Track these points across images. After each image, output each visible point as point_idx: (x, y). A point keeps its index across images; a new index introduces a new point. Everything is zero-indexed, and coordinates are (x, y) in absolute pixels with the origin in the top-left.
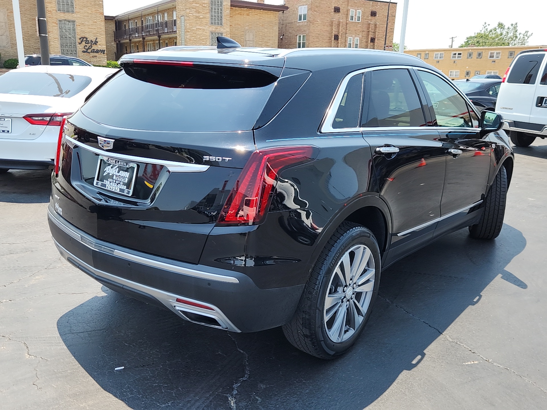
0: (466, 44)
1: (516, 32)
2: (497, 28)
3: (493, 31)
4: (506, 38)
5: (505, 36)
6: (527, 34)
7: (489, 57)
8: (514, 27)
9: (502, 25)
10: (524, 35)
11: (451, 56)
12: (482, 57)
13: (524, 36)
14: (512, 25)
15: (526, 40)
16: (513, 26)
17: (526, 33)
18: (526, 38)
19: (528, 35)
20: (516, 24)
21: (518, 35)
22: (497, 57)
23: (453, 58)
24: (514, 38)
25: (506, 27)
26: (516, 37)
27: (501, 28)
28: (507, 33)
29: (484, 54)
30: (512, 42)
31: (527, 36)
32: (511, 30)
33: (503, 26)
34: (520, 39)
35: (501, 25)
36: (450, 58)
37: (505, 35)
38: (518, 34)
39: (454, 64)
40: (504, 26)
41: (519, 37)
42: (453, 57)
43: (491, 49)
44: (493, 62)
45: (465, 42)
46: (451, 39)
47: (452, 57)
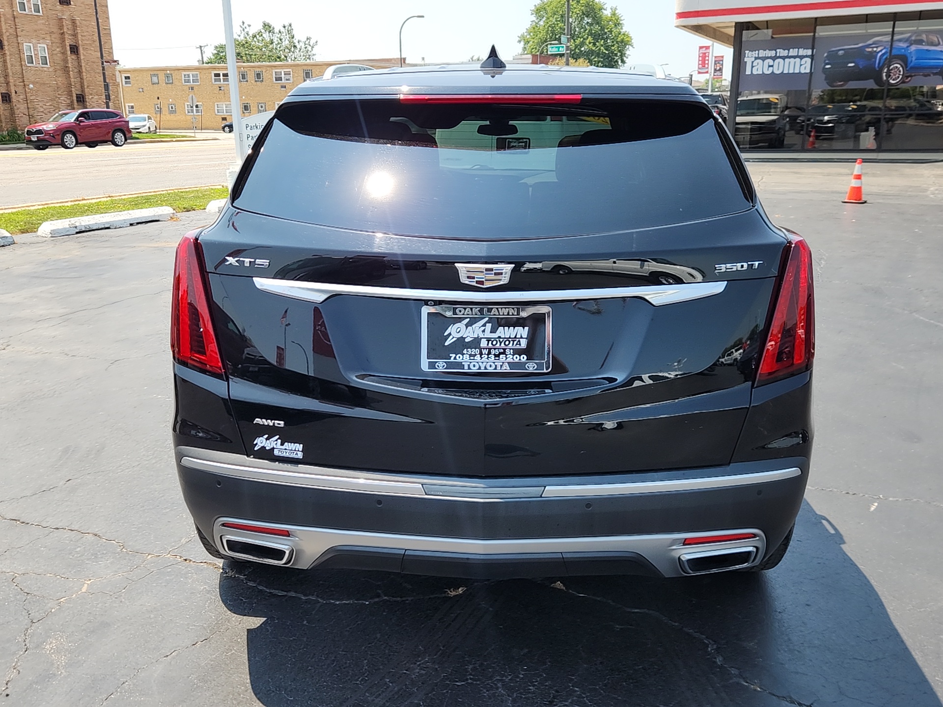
0: (216, 58)
1: (293, 38)
2: (263, 31)
3: (258, 36)
4: (280, 47)
5: (279, 46)
6: (309, 42)
7: (274, 79)
8: (288, 31)
9: (270, 27)
10: (305, 44)
11: (211, 78)
12: (264, 80)
13: (306, 45)
14: (284, 27)
15: (311, 52)
16: (286, 28)
17: (309, 40)
18: (310, 48)
19: (311, 44)
20: (290, 25)
21: (297, 44)
22: (287, 80)
23: (215, 81)
24: (293, 49)
25: (276, 30)
26: (295, 46)
27: (270, 32)
28: (281, 40)
29: (265, 75)
30: (290, 55)
31: (310, 45)
32: (284, 34)
33: (271, 29)
34: (302, 50)
35: (267, 27)
36: (211, 81)
37: (277, 43)
38: (296, 41)
39: (220, 91)
40: (274, 28)
41: (298, 47)
42: (216, 80)
43: (275, 67)
44: (282, 87)
45: (214, 55)
46: (199, 50)
47: (213, 81)
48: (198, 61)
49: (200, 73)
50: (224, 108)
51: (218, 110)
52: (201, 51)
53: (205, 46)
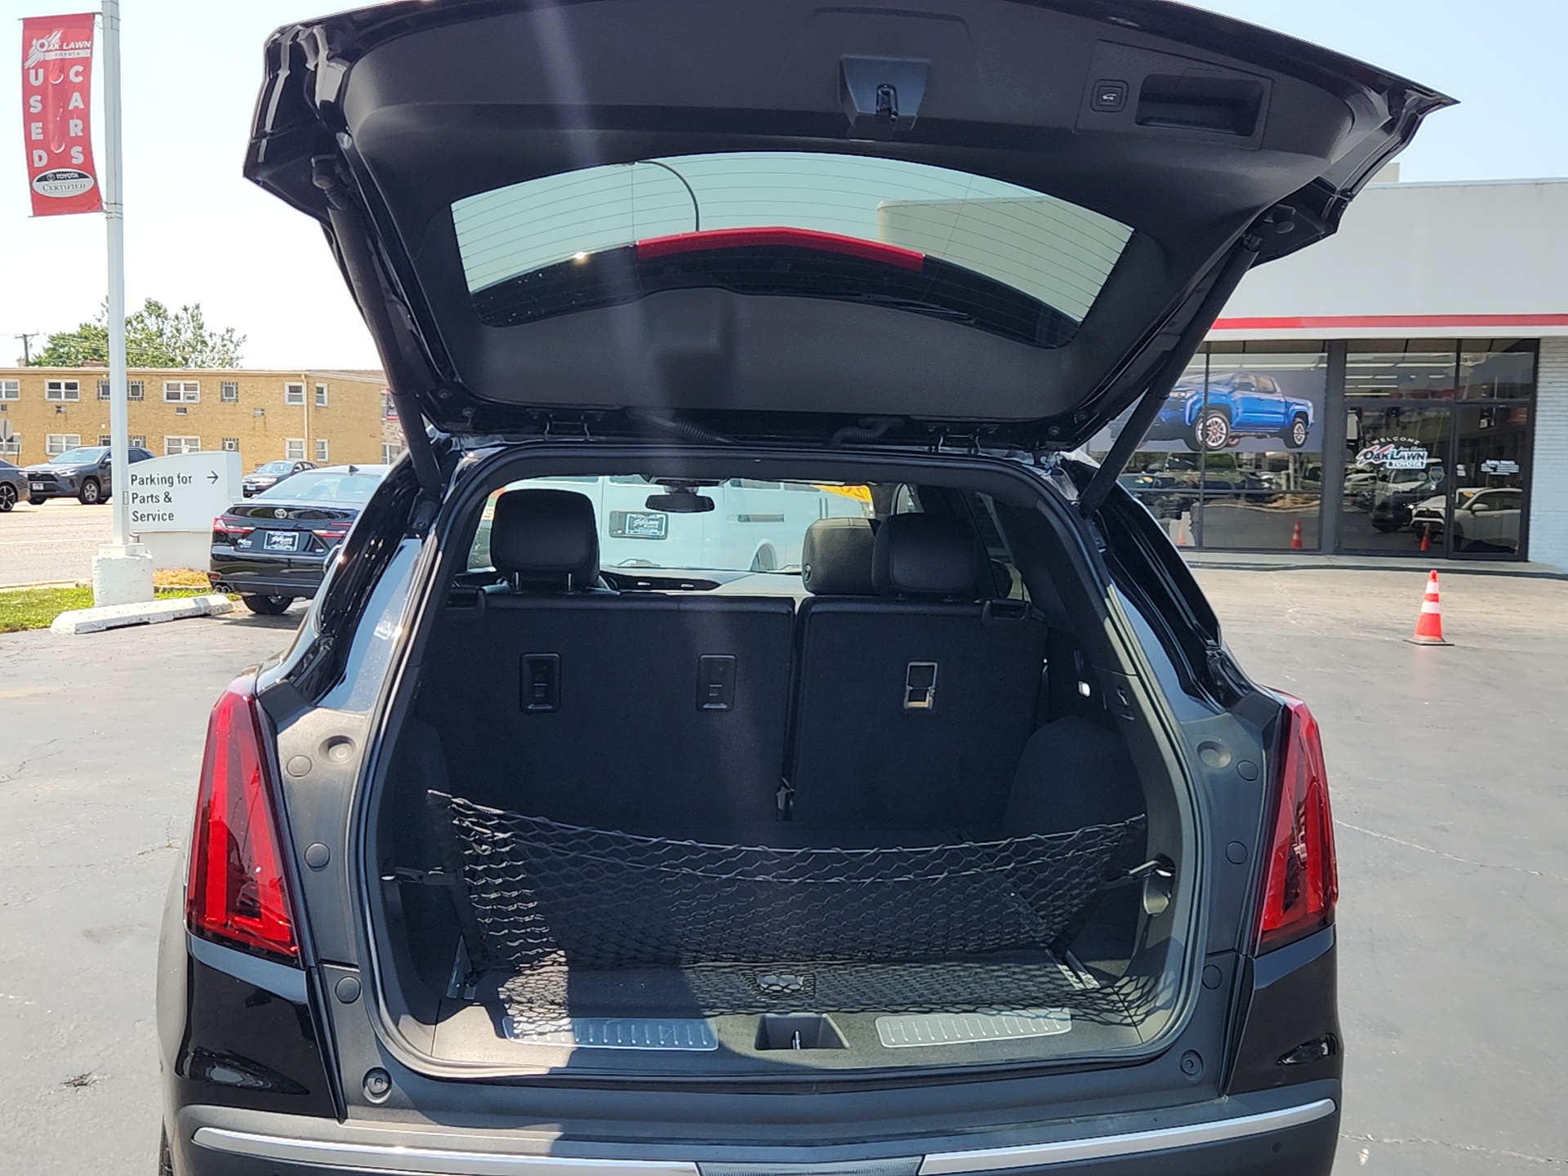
0: (50, 356)
1: (201, 328)
2: (145, 314)
3: (134, 323)
4: (175, 344)
5: (173, 340)
6: (231, 337)
7: (165, 396)
8: (193, 317)
9: (160, 308)
10: (223, 340)
11: (43, 390)
12: (145, 397)
13: (225, 342)
14: (186, 309)
15: (233, 352)
16: (189, 311)
17: (230, 333)
18: (231, 347)
19: (235, 340)
20: (197, 307)
21: (207, 339)
22: (189, 398)
23: (50, 397)
24: (199, 347)
25: (171, 314)
26: (204, 343)
27: (159, 316)
28: (178, 330)
29: (148, 389)
30: (193, 356)
31: (232, 342)
32: (185, 322)
33: (161, 311)
34: (216, 350)
35: (154, 308)
36: (43, 396)
37: (170, 335)
38: (206, 334)
39: (59, 415)
40: (165, 311)
41: (210, 344)
42: (51, 395)
43: (169, 375)
44: (179, 410)
45: (46, 351)
46: (22, 341)
47: (47, 395)
48: (19, 360)
49: (23, 381)
50: (64, 444)
51: (51, 446)
52: (26, 343)
53: (33, 335)
